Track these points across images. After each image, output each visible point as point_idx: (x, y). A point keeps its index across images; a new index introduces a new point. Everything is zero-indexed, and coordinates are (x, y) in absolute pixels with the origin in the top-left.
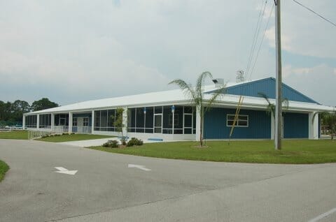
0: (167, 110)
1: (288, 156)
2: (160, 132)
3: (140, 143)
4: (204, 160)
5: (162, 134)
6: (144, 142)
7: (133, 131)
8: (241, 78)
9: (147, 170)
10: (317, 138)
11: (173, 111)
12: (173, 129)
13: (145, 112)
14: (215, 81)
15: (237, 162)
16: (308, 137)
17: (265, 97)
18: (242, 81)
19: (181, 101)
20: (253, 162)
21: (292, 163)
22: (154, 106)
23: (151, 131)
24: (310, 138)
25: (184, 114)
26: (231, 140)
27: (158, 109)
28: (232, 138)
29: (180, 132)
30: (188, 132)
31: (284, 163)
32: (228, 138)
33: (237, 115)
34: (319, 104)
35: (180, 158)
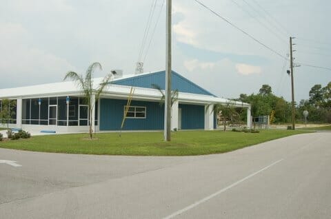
0: (61, 101)
1: (175, 147)
2: (55, 124)
3: (27, 136)
4: (87, 154)
5: (56, 126)
6: (32, 135)
7: (27, 123)
8: (140, 70)
9: (17, 165)
10: (212, 129)
11: (68, 102)
12: (68, 121)
13: (40, 103)
14: (114, 72)
15: (121, 154)
16: (204, 128)
17: (159, 88)
18: (141, 72)
19: (74, 92)
20: (137, 155)
21: (177, 155)
22: (49, 96)
23: (46, 123)
24: (206, 129)
25: (79, 105)
26: (122, 132)
27: (53, 100)
28: (123, 129)
29: (75, 124)
30: (84, 123)
31: (168, 155)
32: (120, 129)
33: (128, 106)
34: (215, 96)
35: (62, 152)
